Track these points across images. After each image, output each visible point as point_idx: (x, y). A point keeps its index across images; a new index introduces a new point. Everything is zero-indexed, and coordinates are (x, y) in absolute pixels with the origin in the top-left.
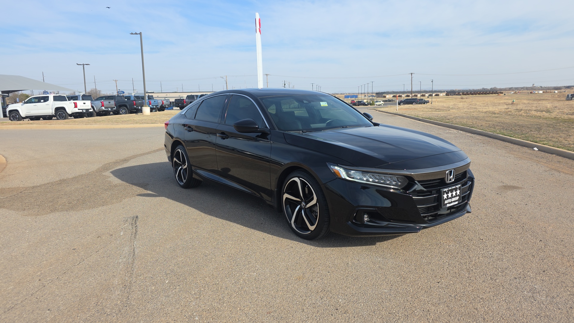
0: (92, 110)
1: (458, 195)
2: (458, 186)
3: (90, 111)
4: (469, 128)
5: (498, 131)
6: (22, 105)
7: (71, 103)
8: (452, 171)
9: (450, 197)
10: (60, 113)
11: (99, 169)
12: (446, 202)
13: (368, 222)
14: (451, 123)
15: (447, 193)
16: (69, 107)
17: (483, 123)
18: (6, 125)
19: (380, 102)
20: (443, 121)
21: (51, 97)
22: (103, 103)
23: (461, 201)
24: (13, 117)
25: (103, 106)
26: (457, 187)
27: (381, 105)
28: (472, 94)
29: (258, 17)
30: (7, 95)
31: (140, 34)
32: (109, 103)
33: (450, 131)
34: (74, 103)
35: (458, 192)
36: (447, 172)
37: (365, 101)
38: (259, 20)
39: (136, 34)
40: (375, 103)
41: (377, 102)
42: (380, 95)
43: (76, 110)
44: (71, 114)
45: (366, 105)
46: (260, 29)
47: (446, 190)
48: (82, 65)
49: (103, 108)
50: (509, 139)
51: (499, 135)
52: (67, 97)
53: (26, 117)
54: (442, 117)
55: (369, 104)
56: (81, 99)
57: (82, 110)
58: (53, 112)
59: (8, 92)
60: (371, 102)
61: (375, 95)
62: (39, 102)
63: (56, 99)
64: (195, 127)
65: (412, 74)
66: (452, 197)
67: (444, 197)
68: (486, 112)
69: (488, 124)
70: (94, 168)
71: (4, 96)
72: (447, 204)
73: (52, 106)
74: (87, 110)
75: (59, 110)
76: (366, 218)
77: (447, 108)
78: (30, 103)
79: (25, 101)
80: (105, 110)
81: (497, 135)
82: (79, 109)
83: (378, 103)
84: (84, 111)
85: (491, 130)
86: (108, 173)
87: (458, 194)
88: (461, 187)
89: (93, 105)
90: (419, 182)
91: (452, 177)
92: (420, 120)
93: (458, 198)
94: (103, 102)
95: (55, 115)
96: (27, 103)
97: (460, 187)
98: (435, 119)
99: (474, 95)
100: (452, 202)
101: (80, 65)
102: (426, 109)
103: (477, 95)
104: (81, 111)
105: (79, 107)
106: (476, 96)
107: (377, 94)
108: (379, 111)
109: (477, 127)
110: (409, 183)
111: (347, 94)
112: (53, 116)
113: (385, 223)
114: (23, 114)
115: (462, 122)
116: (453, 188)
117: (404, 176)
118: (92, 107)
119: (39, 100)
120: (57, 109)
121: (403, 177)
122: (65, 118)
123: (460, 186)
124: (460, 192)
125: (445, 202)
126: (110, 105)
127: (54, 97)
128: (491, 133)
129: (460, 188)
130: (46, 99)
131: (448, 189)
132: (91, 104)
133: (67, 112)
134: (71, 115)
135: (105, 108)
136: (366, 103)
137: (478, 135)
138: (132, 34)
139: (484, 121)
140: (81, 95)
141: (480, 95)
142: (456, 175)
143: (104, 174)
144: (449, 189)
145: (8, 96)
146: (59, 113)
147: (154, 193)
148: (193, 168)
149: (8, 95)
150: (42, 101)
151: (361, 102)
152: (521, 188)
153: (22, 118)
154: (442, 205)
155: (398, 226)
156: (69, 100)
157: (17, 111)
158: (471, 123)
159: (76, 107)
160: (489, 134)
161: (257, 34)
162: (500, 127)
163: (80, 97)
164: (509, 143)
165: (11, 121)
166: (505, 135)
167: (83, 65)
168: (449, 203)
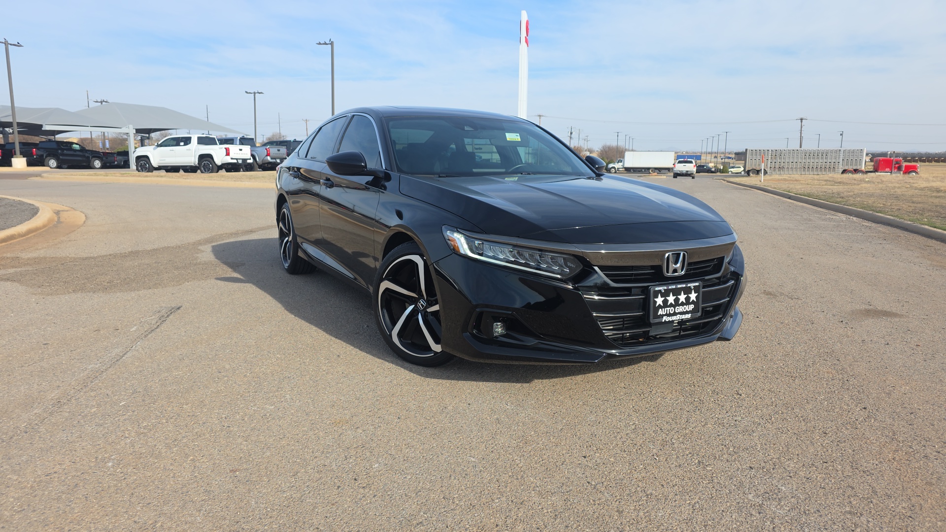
0: (251, 161)
1: (693, 302)
2: (692, 285)
3: (249, 161)
4: (871, 212)
5: (926, 220)
6: (154, 149)
7: (222, 148)
8: (680, 253)
9: (671, 303)
10: (206, 163)
11: (200, 241)
12: (660, 312)
13: (502, 336)
14: (843, 203)
15: (665, 294)
16: (219, 154)
17: (904, 205)
18: (127, 176)
19: (740, 167)
20: (830, 200)
21: (194, 140)
22: (269, 151)
23: (699, 314)
24: (141, 166)
25: (268, 155)
26: (689, 285)
27: (740, 173)
28: (924, 161)
29: (524, 17)
30: (147, 135)
31: (332, 44)
32: (279, 150)
33: (834, 217)
34: (226, 148)
35: (693, 296)
36: (667, 255)
37: (711, 165)
38: (527, 23)
39: (325, 44)
40: (730, 170)
41: (733, 167)
42: (741, 156)
43: (228, 160)
44: (221, 166)
45: (712, 172)
46: (527, 37)
47: (662, 288)
48: (252, 93)
49: (269, 158)
50: (940, 233)
51: (923, 226)
52: (218, 140)
53: (160, 168)
54: (833, 193)
55: (717, 170)
56: (238, 143)
57: (237, 159)
58: (195, 162)
59: (149, 131)
60: (722, 168)
61: (733, 156)
62: (178, 145)
63: (202, 141)
64: (304, 171)
65: (802, 119)
66: (677, 303)
67: (655, 302)
68: (922, 189)
69: (913, 208)
70: (193, 238)
71: (143, 138)
72: (663, 316)
73: (195, 152)
74: (244, 160)
75: (204, 158)
76: (499, 329)
77: (858, 181)
78: (166, 146)
79: (159, 143)
80: (271, 162)
81: (919, 225)
82: (232, 159)
83: (735, 169)
84: (240, 162)
85: (912, 218)
86: (208, 248)
87: (693, 300)
88: (701, 287)
89: (254, 153)
90: (602, 268)
91: (678, 265)
92: (790, 198)
93: (691, 307)
94: (268, 148)
95: (198, 165)
96: (161, 146)
97: (699, 286)
98: (818, 197)
99: (927, 163)
100: (675, 314)
101: (250, 93)
102: (816, 181)
103: (934, 163)
104: (235, 161)
105: (232, 155)
106: (931, 164)
107: (736, 154)
108: (728, 182)
109: (887, 212)
110: (583, 271)
111: (683, 153)
112: (196, 167)
113: (532, 342)
114: (155, 163)
115: (865, 203)
116: (679, 286)
117: (574, 255)
118: (253, 156)
119: (177, 142)
120: (202, 157)
121: (572, 258)
122: (211, 171)
123: (697, 284)
124: (696, 297)
125: (658, 313)
126: (277, 155)
127: (199, 138)
128: (909, 222)
129: (696, 289)
130: (187, 141)
131: (666, 288)
132: (251, 151)
133: (215, 162)
134: (220, 168)
135: (272, 159)
136: (713, 170)
137: (884, 225)
138: (320, 44)
139: (909, 202)
140: (239, 138)
141: (939, 162)
142: (689, 264)
143: (199, 248)
144: (670, 287)
145: (148, 138)
146: (204, 163)
147: (242, 278)
148: (299, 240)
149: (149, 135)
150: (182, 144)
151: (703, 166)
152: (901, 316)
153: (152, 169)
154: (651, 317)
155: (557, 349)
156: (221, 144)
157: (147, 157)
158: (882, 205)
159: (228, 154)
160: (905, 223)
161: (521, 46)
162: (933, 214)
163: (237, 140)
164: (938, 241)
165: (139, 171)
166: (935, 227)
167: (255, 93)
168: (668, 315)
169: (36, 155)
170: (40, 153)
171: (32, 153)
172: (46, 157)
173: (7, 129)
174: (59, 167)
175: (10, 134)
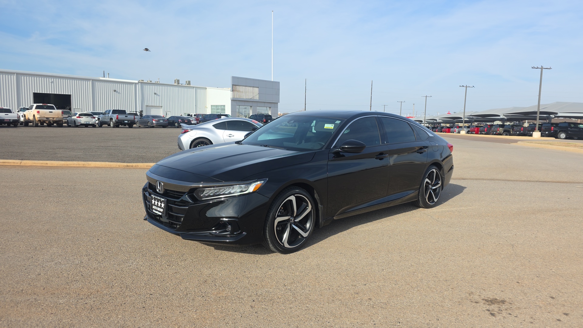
8: (161, 183)
36: (158, 182)
169: (553, 130)
170: (556, 129)
171: (551, 129)
172: (559, 132)
173: (551, 116)
174: (566, 138)
175: (553, 118)
